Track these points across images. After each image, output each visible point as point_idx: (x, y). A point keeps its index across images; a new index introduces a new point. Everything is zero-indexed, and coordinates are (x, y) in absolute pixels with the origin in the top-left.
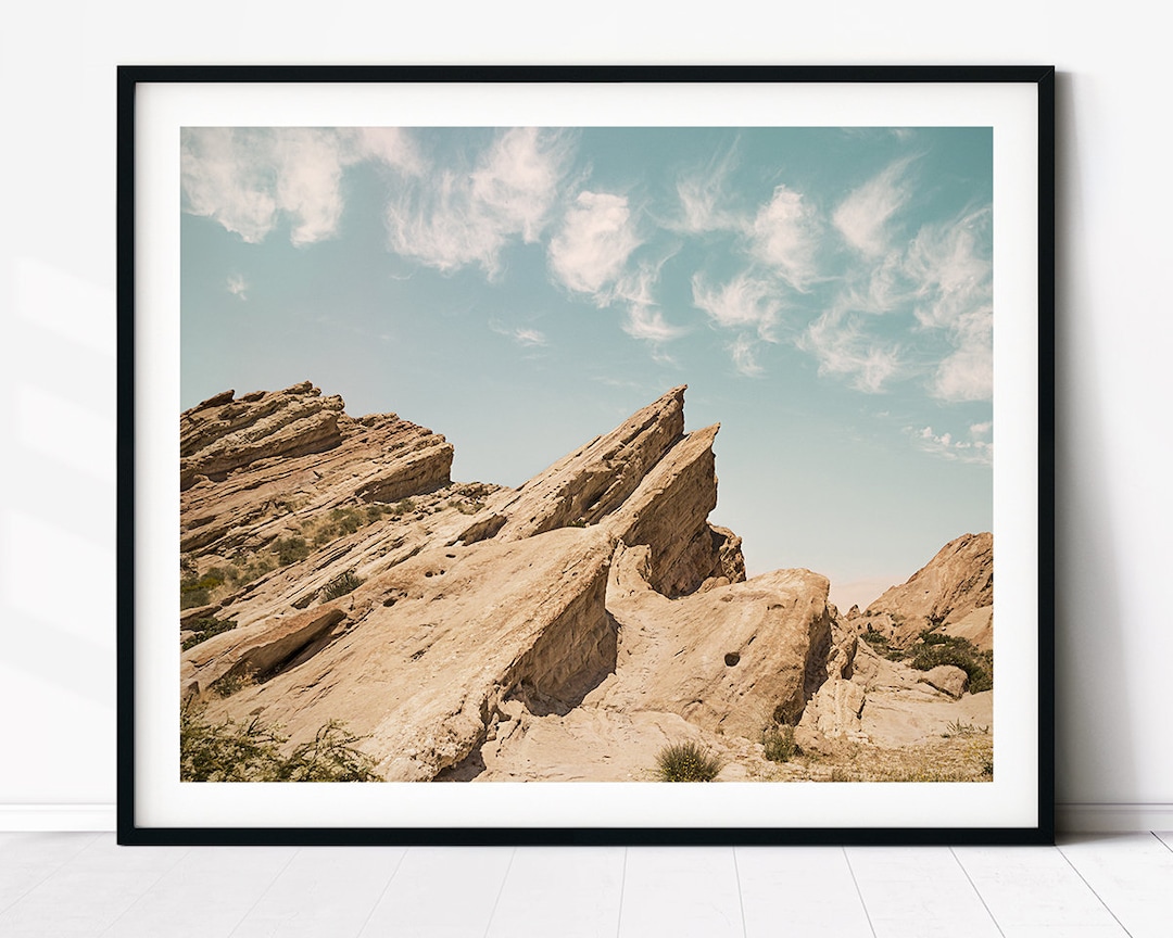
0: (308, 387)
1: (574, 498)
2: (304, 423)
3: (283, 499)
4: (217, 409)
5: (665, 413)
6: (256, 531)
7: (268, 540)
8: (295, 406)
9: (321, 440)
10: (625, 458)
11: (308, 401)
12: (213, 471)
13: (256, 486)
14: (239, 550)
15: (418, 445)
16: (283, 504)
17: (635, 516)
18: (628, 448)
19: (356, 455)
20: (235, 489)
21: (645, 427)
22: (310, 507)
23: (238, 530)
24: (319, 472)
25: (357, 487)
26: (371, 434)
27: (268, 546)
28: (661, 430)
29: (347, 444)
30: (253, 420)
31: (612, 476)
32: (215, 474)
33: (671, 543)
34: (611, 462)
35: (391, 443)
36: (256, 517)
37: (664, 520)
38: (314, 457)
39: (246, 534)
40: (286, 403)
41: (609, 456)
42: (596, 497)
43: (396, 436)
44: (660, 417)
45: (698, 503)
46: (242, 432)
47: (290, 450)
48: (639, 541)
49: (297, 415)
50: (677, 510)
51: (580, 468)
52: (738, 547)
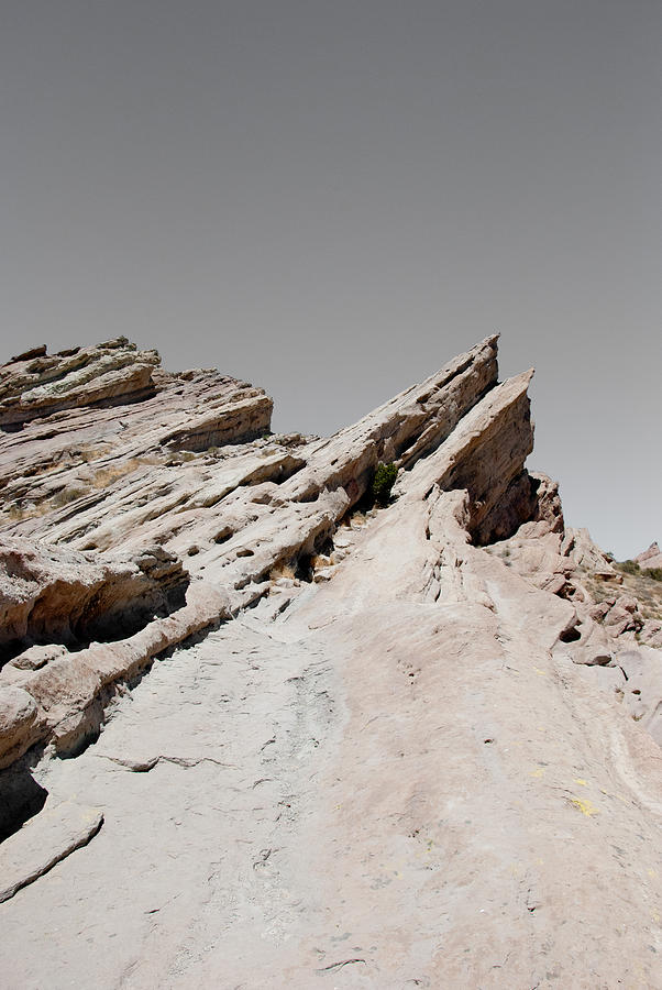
0: (122, 343)
1: (387, 441)
2: (114, 375)
3: (80, 449)
4: (26, 362)
5: (479, 359)
6: (41, 481)
7: (53, 492)
8: (107, 359)
9: (132, 393)
10: (440, 401)
11: (120, 354)
12: (7, 422)
13: (50, 436)
14: (19, 503)
15: (235, 397)
16: (79, 454)
17: (451, 459)
18: (442, 391)
19: (168, 406)
20: (24, 439)
21: (460, 371)
22: (108, 457)
23: (21, 481)
24: (124, 423)
25: (163, 436)
26: (188, 387)
27: (52, 498)
28: (476, 374)
29: (160, 396)
30: (64, 374)
31: (427, 419)
32: (9, 425)
33: (489, 488)
34: (425, 405)
35: (208, 394)
36: (45, 468)
37: (481, 463)
38: (125, 408)
39: (28, 485)
40: (98, 357)
41: (423, 400)
42: (410, 441)
43: (213, 389)
44: (475, 362)
45: (516, 446)
46: (51, 385)
47: (98, 401)
48: (457, 485)
49: (108, 368)
50: (495, 455)
51: (393, 411)
52: (556, 490)
